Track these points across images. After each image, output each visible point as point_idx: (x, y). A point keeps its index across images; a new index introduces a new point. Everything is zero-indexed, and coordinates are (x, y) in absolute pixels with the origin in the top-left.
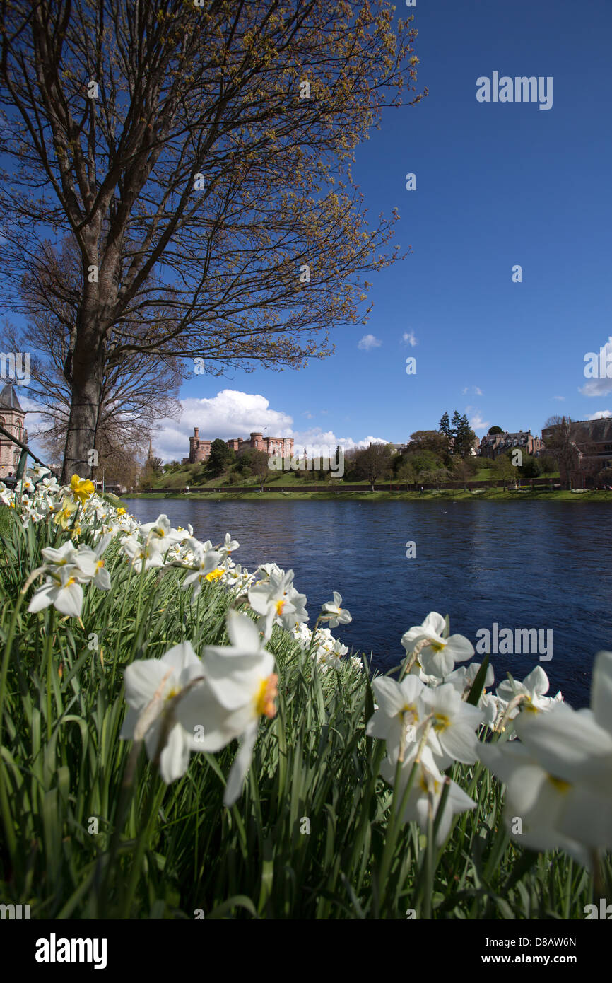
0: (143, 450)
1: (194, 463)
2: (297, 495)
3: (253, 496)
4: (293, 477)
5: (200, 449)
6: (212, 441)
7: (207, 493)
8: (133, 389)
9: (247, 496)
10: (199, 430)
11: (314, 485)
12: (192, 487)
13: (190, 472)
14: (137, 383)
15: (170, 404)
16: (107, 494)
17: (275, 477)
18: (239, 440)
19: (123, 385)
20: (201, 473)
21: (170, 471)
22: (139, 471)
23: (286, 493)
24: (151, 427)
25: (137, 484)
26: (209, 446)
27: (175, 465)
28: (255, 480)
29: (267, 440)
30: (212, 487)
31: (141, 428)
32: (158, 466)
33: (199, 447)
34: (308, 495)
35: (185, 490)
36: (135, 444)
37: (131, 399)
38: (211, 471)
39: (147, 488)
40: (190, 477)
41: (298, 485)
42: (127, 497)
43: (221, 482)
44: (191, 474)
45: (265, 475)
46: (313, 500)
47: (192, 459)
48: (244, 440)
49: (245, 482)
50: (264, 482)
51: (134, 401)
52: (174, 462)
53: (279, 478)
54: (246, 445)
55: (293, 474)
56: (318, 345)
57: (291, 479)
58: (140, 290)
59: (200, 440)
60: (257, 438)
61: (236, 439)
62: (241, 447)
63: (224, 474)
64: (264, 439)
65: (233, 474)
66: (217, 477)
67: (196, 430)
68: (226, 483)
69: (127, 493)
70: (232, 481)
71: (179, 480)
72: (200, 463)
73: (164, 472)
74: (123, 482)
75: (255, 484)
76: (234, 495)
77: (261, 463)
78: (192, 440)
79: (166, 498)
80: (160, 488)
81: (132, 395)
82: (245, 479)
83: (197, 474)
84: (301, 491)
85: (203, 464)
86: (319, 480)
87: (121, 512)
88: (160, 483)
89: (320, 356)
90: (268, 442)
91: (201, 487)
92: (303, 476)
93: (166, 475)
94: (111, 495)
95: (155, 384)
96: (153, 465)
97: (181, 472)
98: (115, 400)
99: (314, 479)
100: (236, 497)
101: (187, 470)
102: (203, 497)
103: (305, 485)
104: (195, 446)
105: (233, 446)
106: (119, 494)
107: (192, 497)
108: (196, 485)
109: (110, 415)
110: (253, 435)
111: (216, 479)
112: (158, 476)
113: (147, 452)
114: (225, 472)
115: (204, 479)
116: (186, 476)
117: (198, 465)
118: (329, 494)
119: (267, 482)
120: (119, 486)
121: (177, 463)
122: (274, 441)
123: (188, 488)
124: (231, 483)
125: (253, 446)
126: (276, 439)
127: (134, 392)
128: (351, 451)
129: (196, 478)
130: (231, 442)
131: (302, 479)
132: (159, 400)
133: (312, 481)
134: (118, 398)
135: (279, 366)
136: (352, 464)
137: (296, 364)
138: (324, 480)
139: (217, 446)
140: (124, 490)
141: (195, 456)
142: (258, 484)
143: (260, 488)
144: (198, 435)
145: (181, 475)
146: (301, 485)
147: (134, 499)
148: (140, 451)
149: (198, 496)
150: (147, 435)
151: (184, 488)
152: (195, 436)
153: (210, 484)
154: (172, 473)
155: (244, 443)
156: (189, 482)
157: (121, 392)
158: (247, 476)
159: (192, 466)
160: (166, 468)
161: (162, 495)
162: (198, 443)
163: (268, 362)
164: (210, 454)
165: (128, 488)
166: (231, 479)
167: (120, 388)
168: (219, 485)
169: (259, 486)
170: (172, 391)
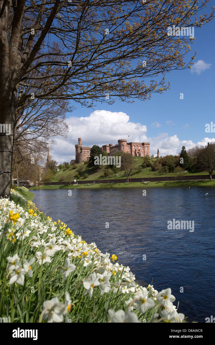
0: (43, 156)
1: (79, 163)
2: (153, 184)
3: (122, 185)
4: (150, 170)
5: (83, 153)
6: (91, 147)
7: (89, 184)
8: (35, 116)
9: (117, 186)
10: (81, 139)
11: (165, 176)
12: (78, 180)
13: (76, 169)
14: (37, 112)
15: (59, 125)
16: (21, 188)
17: (137, 171)
18: (110, 145)
19: (28, 115)
20: (84, 170)
21: (62, 170)
22: (41, 171)
23: (146, 182)
24: (48, 142)
25: (41, 179)
26: (89, 151)
27: (66, 165)
28: (123, 174)
29: (130, 144)
30: (92, 180)
31: (41, 143)
32: (54, 166)
33: (82, 152)
34: (161, 184)
35: (73, 183)
36: (38, 153)
37: (33, 123)
38: (91, 168)
39: (47, 183)
40: (77, 173)
41: (154, 177)
42: (34, 188)
43: (99, 176)
44: (77, 171)
45: (129, 170)
46: (166, 187)
47: (77, 161)
48: (114, 145)
49: (116, 176)
50: (129, 175)
51: (36, 125)
52: (65, 163)
53: (140, 172)
54: (115, 149)
55: (150, 168)
56: (158, 83)
57: (149, 172)
58: (36, 57)
59: (83, 146)
60: (123, 143)
61: (108, 145)
62: (112, 151)
63: (100, 170)
64: (128, 144)
65: (107, 170)
66: (96, 172)
67: (79, 140)
68: (102, 177)
69: (34, 186)
70: (106, 175)
71: (69, 175)
72: (83, 163)
73: (58, 170)
74: (31, 178)
75: (122, 177)
76: (108, 185)
77: (126, 162)
78: (77, 147)
79: (61, 188)
80: (56, 181)
81: (34, 121)
82: (115, 173)
83: (81, 171)
84: (157, 181)
85: (85, 164)
86: (170, 172)
87: (31, 212)
88: (56, 178)
89: (159, 91)
90: (131, 146)
91: (85, 180)
92: (157, 170)
93: (60, 173)
94: (23, 188)
95: (49, 113)
96: (51, 166)
97: (70, 170)
98: (23, 125)
99: (165, 171)
100: (109, 187)
101: (74, 168)
102: (86, 187)
103: (159, 177)
104: (79, 151)
105: (106, 149)
106: (29, 187)
107: (79, 187)
108: (81, 179)
109: (21, 135)
110: (120, 141)
111: (95, 174)
112: (54, 173)
113: (46, 158)
114: (101, 169)
115: (86, 174)
116: (74, 172)
117: (82, 165)
118: (178, 182)
119: (132, 175)
120: (28, 181)
121: (67, 164)
122: (135, 145)
123: (75, 181)
124: (105, 176)
125: (120, 149)
126: (136, 143)
127: (35, 118)
128: (193, 149)
129: (81, 174)
130: (105, 147)
131: (157, 172)
132: (53, 123)
133: (164, 173)
134: (25, 123)
135: (131, 100)
136: (194, 159)
137: (143, 97)
138: (173, 172)
139: (95, 150)
140: (32, 184)
141: (80, 158)
142: (125, 176)
143: (127, 179)
144: (81, 143)
145: (70, 172)
146: (156, 177)
147: (39, 190)
148: (41, 158)
149: (82, 186)
150: (45, 148)
151: (72, 181)
152: (79, 144)
153: (91, 177)
154: (64, 170)
155: (114, 147)
156: (76, 177)
157: (27, 119)
158: (117, 171)
159: (78, 165)
160: (60, 167)
161: (58, 186)
162: (81, 149)
163: (124, 98)
164: (90, 156)
165: (35, 183)
166: (105, 174)
167: (26, 117)
168: (97, 178)
169: (126, 178)
170: (61, 116)
